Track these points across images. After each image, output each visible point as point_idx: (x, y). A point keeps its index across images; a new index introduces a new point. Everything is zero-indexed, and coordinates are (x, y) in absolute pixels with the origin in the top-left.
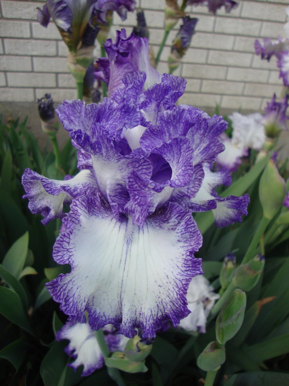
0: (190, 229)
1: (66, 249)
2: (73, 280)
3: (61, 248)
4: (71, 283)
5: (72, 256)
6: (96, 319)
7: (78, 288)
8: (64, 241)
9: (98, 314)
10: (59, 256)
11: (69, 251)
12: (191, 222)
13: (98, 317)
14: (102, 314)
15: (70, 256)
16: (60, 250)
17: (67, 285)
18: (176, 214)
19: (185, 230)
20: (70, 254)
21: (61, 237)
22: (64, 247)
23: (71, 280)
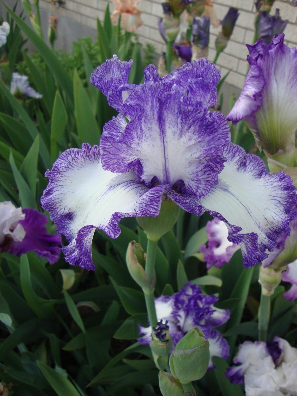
0: (151, 209)
1: (69, 161)
2: (63, 187)
3: (66, 158)
4: (61, 187)
5: (70, 169)
6: (65, 228)
7: (62, 194)
8: (71, 155)
9: (68, 227)
10: (61, 161)
11: (70, 164)
12: (157, 205)
13: (66, 228)
14: (70, 229)
15: (68, 168)
16: (64, 159)
17: (57, 186)
18: (153, 191)
19: (146, 206)
20: (70, 167)
21: (70, 151)
22: (68, 159)
23: (62, 186)
